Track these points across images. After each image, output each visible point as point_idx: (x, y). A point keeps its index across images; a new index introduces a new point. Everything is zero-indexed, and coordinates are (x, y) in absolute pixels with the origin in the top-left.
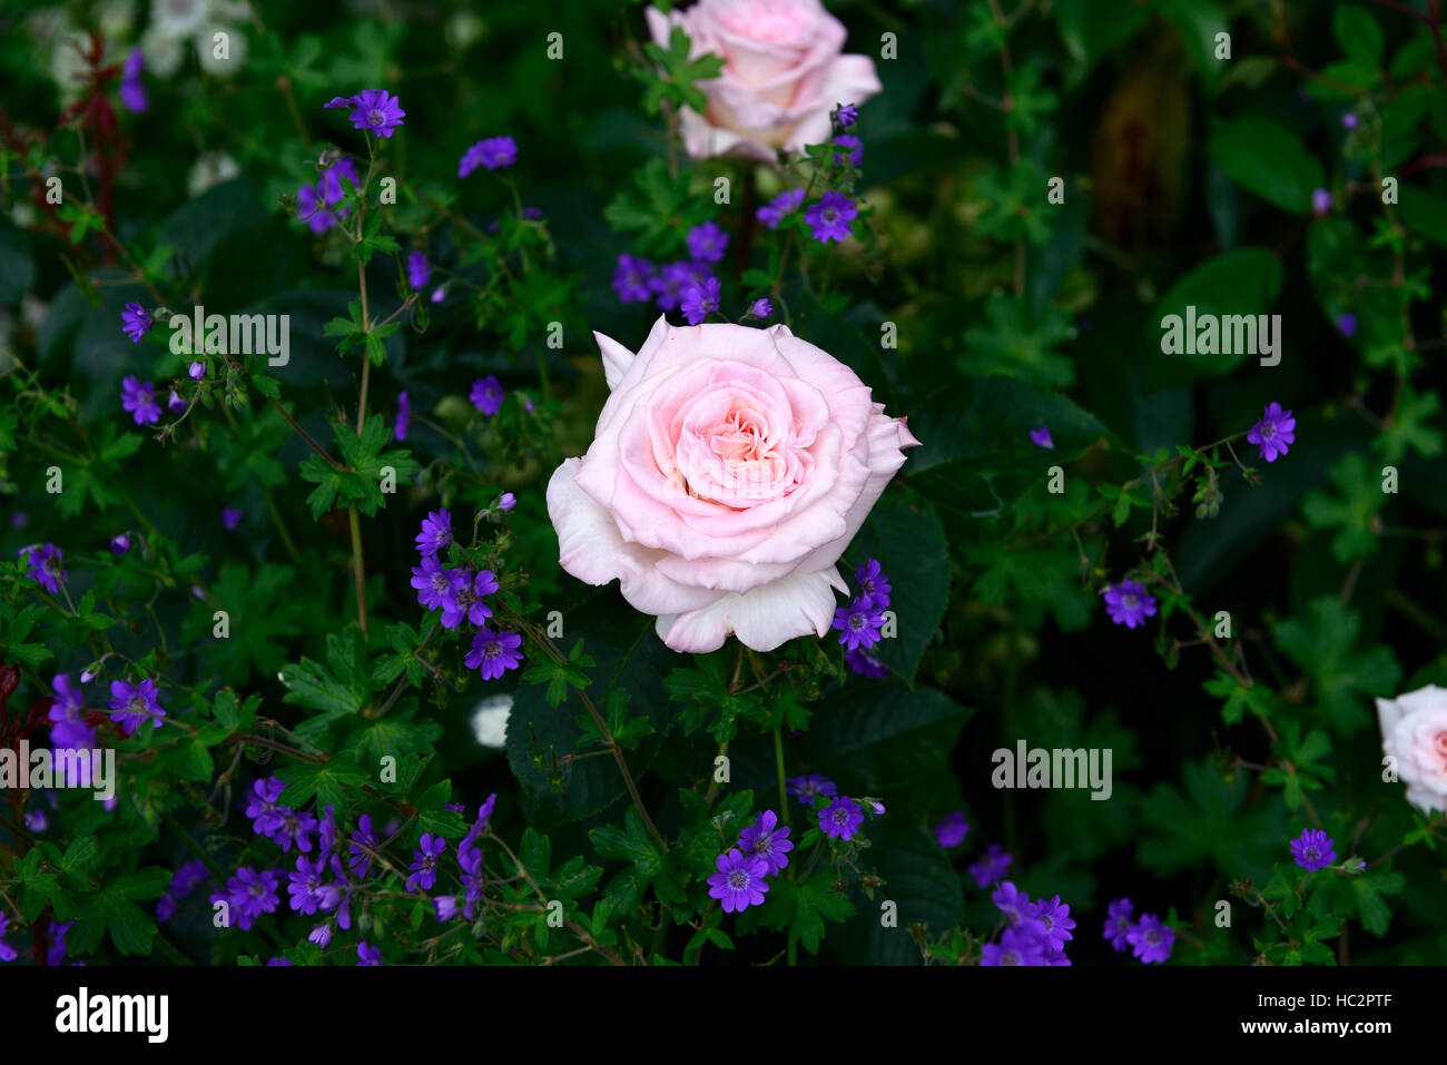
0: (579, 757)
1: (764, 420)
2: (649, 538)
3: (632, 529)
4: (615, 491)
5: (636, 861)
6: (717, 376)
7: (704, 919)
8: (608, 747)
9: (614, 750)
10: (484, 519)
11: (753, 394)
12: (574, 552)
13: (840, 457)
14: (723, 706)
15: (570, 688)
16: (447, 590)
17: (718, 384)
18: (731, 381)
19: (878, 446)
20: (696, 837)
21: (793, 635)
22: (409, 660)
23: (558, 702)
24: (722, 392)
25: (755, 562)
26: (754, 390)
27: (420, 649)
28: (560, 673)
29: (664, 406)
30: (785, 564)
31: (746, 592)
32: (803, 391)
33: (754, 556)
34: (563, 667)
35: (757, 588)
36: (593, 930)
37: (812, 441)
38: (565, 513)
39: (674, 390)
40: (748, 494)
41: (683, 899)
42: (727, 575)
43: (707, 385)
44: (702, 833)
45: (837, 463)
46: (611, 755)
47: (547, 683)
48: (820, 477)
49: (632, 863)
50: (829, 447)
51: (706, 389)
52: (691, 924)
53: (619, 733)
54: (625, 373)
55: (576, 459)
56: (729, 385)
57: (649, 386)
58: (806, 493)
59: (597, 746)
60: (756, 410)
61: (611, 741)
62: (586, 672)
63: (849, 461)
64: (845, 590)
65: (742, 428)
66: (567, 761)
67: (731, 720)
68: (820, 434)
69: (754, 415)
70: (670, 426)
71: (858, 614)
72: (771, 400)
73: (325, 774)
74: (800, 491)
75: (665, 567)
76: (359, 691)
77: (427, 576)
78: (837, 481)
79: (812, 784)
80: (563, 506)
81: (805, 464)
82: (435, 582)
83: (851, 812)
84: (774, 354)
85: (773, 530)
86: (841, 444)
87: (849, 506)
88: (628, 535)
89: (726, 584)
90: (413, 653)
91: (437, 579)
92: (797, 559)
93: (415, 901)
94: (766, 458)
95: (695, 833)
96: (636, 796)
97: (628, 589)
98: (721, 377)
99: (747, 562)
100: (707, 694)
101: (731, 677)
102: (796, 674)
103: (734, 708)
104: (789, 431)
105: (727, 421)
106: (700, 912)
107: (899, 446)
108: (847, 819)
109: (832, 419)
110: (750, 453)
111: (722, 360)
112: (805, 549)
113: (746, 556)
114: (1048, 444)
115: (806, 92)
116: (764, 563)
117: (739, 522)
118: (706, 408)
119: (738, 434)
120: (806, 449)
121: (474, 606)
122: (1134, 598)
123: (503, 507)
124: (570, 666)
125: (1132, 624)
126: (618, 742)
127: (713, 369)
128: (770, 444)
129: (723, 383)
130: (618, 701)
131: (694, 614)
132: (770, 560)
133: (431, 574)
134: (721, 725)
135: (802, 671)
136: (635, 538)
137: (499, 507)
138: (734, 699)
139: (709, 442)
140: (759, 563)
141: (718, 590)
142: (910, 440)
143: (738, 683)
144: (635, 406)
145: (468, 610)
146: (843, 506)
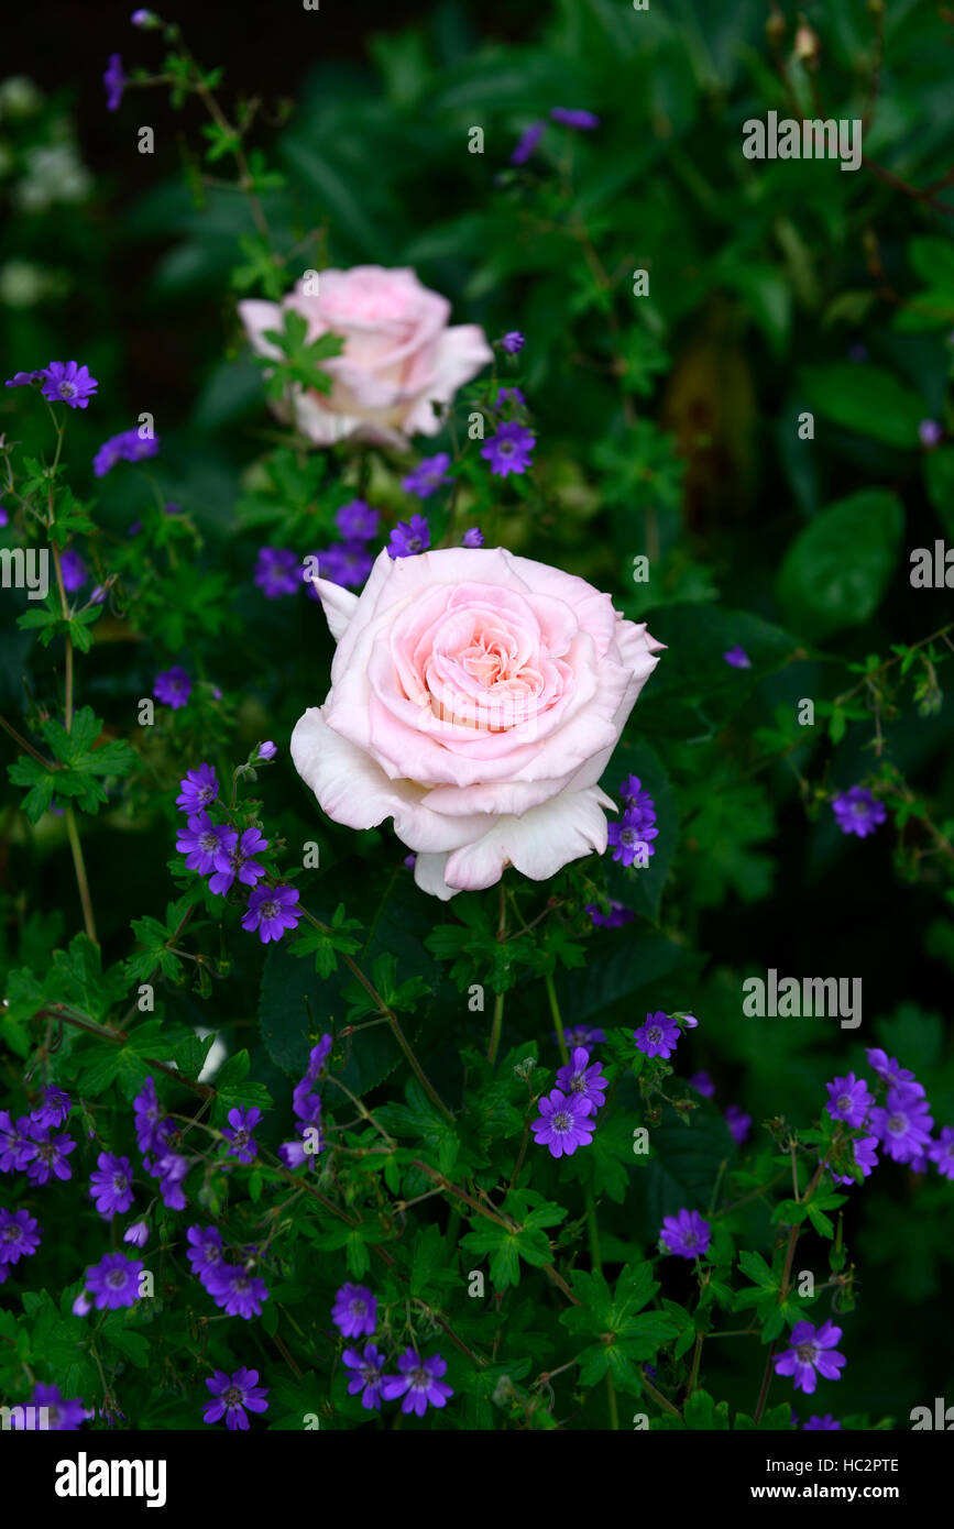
0: (358, 1028)
1: (512, 638)
2: (416, 769)
3: (397, 764)
4: (372, 729)
5: (425, 1136)
6: (455, 600)
7: (512, 1180)
8: (382, 1016)
9: (390, 1018)
10: (241, 776)
11: (494, 612)
12: (340, 797)
13: (596, 663)
14: (496, 954)
15: (338, 954)
16: (218, 850)
17: (457, 608)
18: (471, 603)
19: (628, 651)
20: (484, 1101)
21: (570, 858)
22: (161, 953)
23: (328, 973)
24: (465, 614)
25: (530, 780)
26: (496, 609)
27: (171, 941)
28: (326, 942)
29: (408, 635)
30: (557, 779)
31: (523, 814)
32: (545, 604)
33: (529, 773)
34: (328, 935)
35: (536, 809)
36: (443, 1170)
37: (567, 651)
38: (317, 763)
39: (414, 618)
40: (514, 710)
41: (486, 1164)
42: (504, 798)
43: (446, 610)
44: (490, 1095)
45: (594, 667)
46: (386, 1023)
47: (314, 954)
48: (582, 685)
49: (422, 1138)
50: (584, 653)
51: (444, 616)
52: (498, 1188)
53: (392, 999)
54: (350, 617)
55: (315, 708)
56: (468, 607)
57: (383, 622)
58: (570, 703)
59: (370, 1016)
60: (501, 629)
61: (385, 1009)
62: (355, 935)
63: (606, 665)
64: (613, 806)
65: (489, 650)
66: (347, 1034)
67: (507, 968)
68: (573, 641)
69: (500, 631)
70: (413, 659)
71: (628, 829)
72: (516, 617)
73: (126, 1052)
74: (564, 701)
75: (432, 802)
76: (95, 1007)
77: (193, 837)
78: (599, 686)
79: (580, 1034)
80: (312, 757)
81: (563, 673)
82: (204, 843)
83: (664, 1029)
84: (507, 572)
85: (541, 746)
86: (594, 650)
87: (613, 711)
88: (392, 772)
89: (504, 807)
90: (164, 947)
91: (206, 838)
92: (571, 772)
93: (252, 1170)
94: (518, 676)
95: (482, 1096)
96: (416, 1065)
97: (402, 827)
98: (460, 599)
99: (522, 782)
100: (476, 945)
101: (497, 924)
102: (564, 911)
103: (507, 955)
104: (540, 644)
105: (472, 645)
106: (506, 1175)
107: (647, 649)
108: (662, 1038)
109: (580, 629)
110: (499, 675)
111: (457, 584)
112: (577, 761)
113: (516, 777)
114: (745, 663)
115: (419, 369)
116: (540, 780)
117: (504, 742)
118: (452, 632)
119: (486, 655)
120: (563, 658)
121: (243, 868)
122: (863, 806)
123: (265, 757)
124: (336, 933)
125: (862, 832)
126: (393, 1009)
127: (450, 594)
128: (523, 661)
129: (462, 606)
130: (384, 966)
131: (467, 848)
132: (545, 776)
133: (198, 835)
134: (498, 975)
135: (571, 907)
136: (401, 774)
137: (259, 757)
138: (504, 946)
139: (461, 664)
140: (534, 781)
141: (497, 815)
142: (656, 645)
143: (506, 930)
144: (374, 642)
145: (237, 873)
146: (609, 712)
